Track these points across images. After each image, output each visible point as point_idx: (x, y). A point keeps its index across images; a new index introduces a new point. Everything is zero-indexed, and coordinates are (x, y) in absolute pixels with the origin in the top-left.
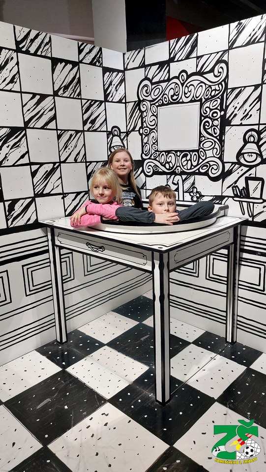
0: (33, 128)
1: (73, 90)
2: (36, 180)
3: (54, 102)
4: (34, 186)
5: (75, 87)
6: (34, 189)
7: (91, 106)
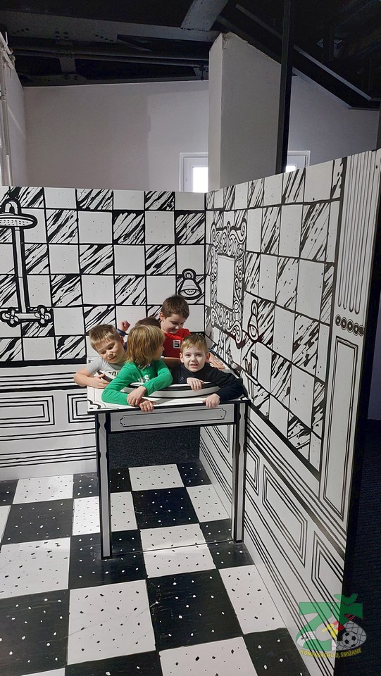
0: (89, 274)
1: (136, 237)
2: (87, 320)
3: (113, 250)
4: (85, 325)
5: (138, 235)
6: (85, 328)
7: (156, 250)
